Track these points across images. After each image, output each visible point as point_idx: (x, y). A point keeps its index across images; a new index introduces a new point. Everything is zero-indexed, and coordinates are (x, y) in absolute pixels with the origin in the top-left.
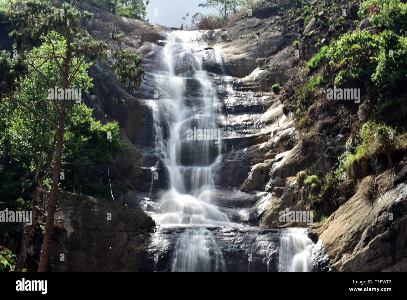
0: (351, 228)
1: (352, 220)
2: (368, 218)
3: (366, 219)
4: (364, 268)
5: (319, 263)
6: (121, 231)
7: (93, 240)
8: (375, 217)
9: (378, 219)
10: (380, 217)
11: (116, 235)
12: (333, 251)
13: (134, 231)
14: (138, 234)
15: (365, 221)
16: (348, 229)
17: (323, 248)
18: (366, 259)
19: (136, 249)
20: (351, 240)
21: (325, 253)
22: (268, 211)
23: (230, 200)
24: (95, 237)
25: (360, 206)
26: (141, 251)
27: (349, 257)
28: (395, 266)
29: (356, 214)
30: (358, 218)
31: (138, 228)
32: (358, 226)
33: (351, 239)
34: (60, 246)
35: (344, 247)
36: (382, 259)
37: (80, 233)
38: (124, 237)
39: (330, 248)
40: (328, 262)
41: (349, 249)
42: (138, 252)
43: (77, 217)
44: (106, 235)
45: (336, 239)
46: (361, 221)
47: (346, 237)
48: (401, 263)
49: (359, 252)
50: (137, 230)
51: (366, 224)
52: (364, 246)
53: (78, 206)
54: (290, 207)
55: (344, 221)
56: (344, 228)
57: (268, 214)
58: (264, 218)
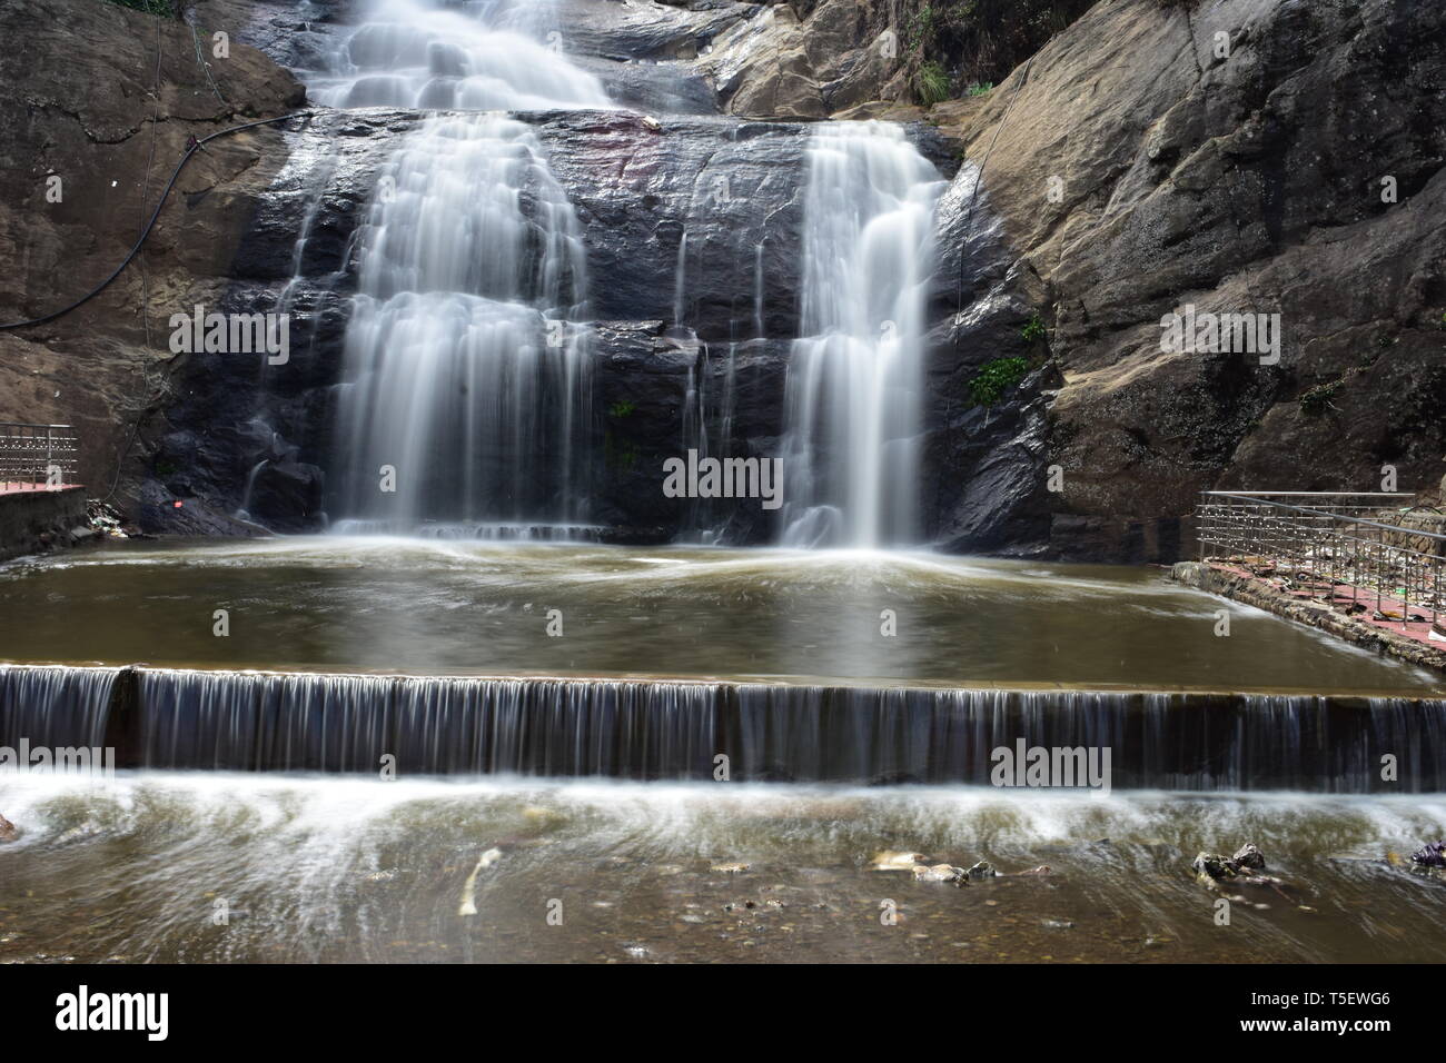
0: (1098, 114)
1: (1104, 82)
2: (1172, 72)
3: (1164, 75)
4: (1150, 266)
5: (968, 248)
6: (159, 120)
7: (43, 153)
8: (1200, 71)
9: (1212, 77)
10: (1221, 67)
11: (140, 134)
12: (1025, 203)
13: (216, 121)
14: (230, 134)
15: (1159, 85)
16: (1089, 119)
17: (983, 191)
18: (1162, 231)
19: (220, 189)
20: (1101, 159)
21: (992, 213)
22: (760, 71)
23: (612, 32)
24: (50, 139)
25: (1136, 30)
26: (241, 197)
27: (1092, 226)
28: (1277, 260)
29: (1120, 60)
30: (1130, 73)
31: (235, 112)
32: (1128, 103)
33: (1099, 153)
35: (1073, 186)
36: (1227, 232)
38: (173, 143)
39: (1013, 190)
40: (1001, 244)
41: (1096, 187)
42: (229, 200)
44: (99, 133)
45: (1038, 154)
46: (1139, 84)
47: (1081, 147)
48: (1303, 248)
49: (1132, 204)
50: (230, 118)
51: (1164, 94)
52: (1156, 182)
54: (845, 56)
55: (1071, 88)
56: (1072, 112)
57: (758, 82)
58: (742, 95)
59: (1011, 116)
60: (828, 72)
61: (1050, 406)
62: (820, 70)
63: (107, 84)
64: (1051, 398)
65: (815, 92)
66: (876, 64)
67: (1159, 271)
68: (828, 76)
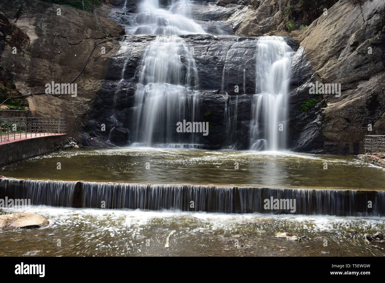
0: (336, 33)
1: (338, 24)
2: (357, 21)
3: (354, 22)
4: (351, 74)
5: (301, 70)
6: (87, 39)
7: (57, 48)
8: (364, 21)
9: (368, 22)
10: (370, 20)
11: (82, 42)
12: (316, 57)
13: (101, 39)
14: (105, 42)
15: (353, 25)
16: (334, 34)
17: (305, 54)
18: (354, 64)
19: (103, 56)
20: (337, 45)
21: (307, 60)
22: (244, 23)
23: (205, 13)
24: (59, 44)
25: (346, 10)
26: (108, 58)
27: (335, 63)
29: (342, 18)
30: (345, 22)
31: (106, 36)
32: (344, 30)
33: (336, 44)
34: (22, 53)
35: (329, 53)
36: (372, 64)
37: (44, 40)
38: (91, 45)
39: (313, 54)
40: (310, 69)
41: (336, 53)
42: (105, 59)
43: (41, 24)
44: (72, 42)
45: (320, 44)
46: (347, 25)
47: (331, 42)
49: (345, 57)
50: (105, 38)
51: (354, 27)
52: (352, 51)
53: (43, 13)
54: (267, 19)
55: (329, 26)
56: (329, 33)
57: (244, 26)
58: (240, 29)
59: (312, 34)
60: (263, 23)
61: (323, 112)
62: (260, 23)
63: (74, 29)
64: (323, 110)
65: (259, 28)
66: (276, 21)
67: (353, 75)
68: (262, 24)
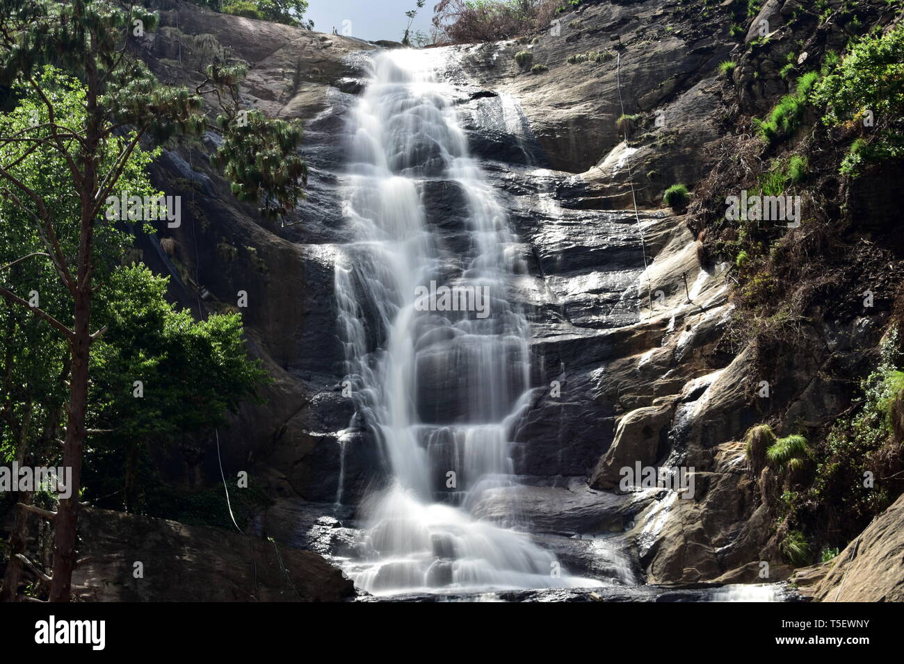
22: (671, 541)
23: (561, 514)
54: (732, 528)
55: (887, 561)
56: (888, 579)
57: (670, 550)
58: (659, 560)
59: (848, 580)
60: (720, 540)
62: (714, 539)
63: (223, 591)
65: (712, 556)
66: (755, 533)
68: (720, 543)
